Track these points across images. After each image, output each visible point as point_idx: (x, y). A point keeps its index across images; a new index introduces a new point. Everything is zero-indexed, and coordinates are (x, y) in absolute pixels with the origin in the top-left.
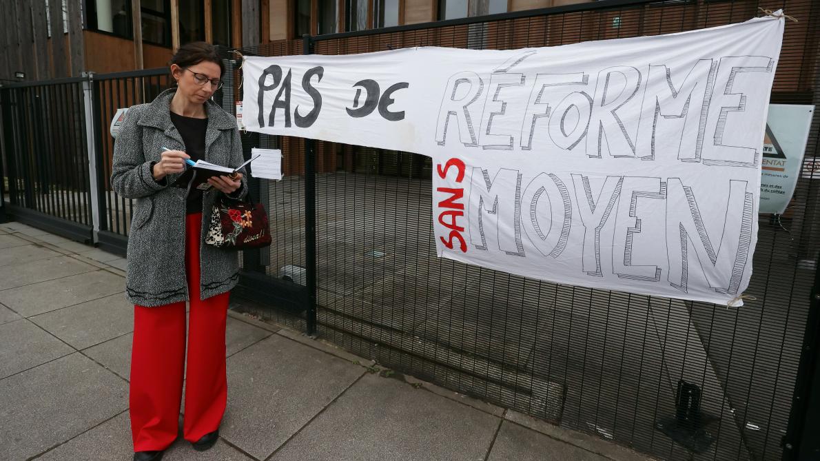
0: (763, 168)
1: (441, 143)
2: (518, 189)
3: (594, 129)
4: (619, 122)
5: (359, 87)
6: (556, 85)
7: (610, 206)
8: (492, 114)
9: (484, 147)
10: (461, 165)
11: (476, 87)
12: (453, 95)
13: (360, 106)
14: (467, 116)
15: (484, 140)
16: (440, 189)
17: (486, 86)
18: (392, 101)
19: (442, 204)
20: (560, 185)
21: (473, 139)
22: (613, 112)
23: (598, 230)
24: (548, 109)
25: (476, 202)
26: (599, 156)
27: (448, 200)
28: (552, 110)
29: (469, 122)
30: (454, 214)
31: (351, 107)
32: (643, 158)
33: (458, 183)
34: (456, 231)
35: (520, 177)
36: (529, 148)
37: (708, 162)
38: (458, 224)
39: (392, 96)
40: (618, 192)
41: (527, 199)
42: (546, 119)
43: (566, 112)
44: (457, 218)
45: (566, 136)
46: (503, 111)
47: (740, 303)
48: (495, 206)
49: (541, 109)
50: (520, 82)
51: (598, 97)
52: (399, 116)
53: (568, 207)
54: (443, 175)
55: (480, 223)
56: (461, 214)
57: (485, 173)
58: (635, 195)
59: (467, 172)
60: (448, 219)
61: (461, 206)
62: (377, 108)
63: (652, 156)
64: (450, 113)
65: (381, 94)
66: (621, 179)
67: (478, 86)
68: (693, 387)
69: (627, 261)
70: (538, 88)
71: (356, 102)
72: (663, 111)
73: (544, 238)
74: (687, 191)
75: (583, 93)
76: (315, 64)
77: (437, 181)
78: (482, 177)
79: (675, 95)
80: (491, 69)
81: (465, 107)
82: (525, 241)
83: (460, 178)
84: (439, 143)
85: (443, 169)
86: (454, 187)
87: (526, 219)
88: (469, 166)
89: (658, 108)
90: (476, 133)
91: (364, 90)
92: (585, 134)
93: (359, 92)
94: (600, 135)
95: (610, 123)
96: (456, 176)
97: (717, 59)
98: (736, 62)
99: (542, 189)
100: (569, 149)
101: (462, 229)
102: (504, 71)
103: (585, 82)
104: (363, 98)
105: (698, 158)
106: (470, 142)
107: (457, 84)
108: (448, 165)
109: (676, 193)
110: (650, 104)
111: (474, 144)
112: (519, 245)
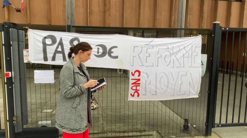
0: (202, 67)
1: (132, 66)
2: (156, 77)
3: (172, 60)
4: (177, 59)
5: (98, 47)
6: (161, 49)
7: (177, 79)
8: (147, 57)
9: (146, 66)
10: (139, 72)
11: (140, 49)
12: (134, 51)
13: (100, 54)
14: (139, 57)
15: (146, 64)
16: (132, 79)
17: (143, 48)
18: (113, 52)
19: (132, 84)
20: (166, 75)
21: (142, 64)
22: (175, 56)
23: (175, 85)
24: (161, 55)
25: (144, 82)
26: (174, 67)
27: (135, 82)
28: (162, 56)
29: (140, 59)
30: (136, 86)
31: (96, 54)
32: (182, 67)
33: (139, 77)
34: (136, 91)
35: (156, 74)
36: (158, 66)
37: (193, 67)
38: (137, 89)
39: (112, 50)
40: (178, 75)
41: (158, 79)
42: (161, 58)
43: (165, 56)
44: (137, 87)
45: (166, 62)
46: (150, 56)
47: (198, 97)
48: (150, 83)
49: (160, 56)
50: (152, 48)
51: (172, 52)
52: (116, 57)
53: (168, 80)
54: (133, 75)
55: (146, 88)
56: (139, 86)
57: (147, 74)
58: (181, 76)
59: (141, 74)
60: (134, 88)
61: (139, 84)
62: (107, 55)
63: (184, 67)
64: (134, 56)
65: (108, 50)
66: (179, 73)
67: (141, 48)
68: (187, 120)
69: (180, 91)
70: (158, 50)
71: (98, 52)
72: (185, 56)
73: (162, 89)
74: (190, 74)
75: (168, 51)
76: (74, 36)
77: (131, 77)
78: (146, 75)
79: (186, 52)
80: (144, 44)
81: (138, 55)
82: (158, 91)
83: (139, 76)
84: (131, 66)
85: (133, 73)
86: (137, 78)
87: (158, 85)
88: (142, 72)
89: (184, 55)
90: (143, 62)
91: (100, 48)
92: (170, 62)
93: (98, 49)
94: (173, 62)
95: (175, 59)
96: (138, 75)
97: (192, 44)
98: (195, 45)
99: (162, 76)
100: (167, 66)
101: (139, 90)
102: (148, 44)
103: (168, 48)
104: (101, 51)
105: (192, 67)
106: (141, 65)
107: (134, 48)
108: (135, 72)
109: (189, 75)
110: (182, 54)
111: (143, 66)
112: (156, 92)
